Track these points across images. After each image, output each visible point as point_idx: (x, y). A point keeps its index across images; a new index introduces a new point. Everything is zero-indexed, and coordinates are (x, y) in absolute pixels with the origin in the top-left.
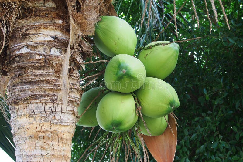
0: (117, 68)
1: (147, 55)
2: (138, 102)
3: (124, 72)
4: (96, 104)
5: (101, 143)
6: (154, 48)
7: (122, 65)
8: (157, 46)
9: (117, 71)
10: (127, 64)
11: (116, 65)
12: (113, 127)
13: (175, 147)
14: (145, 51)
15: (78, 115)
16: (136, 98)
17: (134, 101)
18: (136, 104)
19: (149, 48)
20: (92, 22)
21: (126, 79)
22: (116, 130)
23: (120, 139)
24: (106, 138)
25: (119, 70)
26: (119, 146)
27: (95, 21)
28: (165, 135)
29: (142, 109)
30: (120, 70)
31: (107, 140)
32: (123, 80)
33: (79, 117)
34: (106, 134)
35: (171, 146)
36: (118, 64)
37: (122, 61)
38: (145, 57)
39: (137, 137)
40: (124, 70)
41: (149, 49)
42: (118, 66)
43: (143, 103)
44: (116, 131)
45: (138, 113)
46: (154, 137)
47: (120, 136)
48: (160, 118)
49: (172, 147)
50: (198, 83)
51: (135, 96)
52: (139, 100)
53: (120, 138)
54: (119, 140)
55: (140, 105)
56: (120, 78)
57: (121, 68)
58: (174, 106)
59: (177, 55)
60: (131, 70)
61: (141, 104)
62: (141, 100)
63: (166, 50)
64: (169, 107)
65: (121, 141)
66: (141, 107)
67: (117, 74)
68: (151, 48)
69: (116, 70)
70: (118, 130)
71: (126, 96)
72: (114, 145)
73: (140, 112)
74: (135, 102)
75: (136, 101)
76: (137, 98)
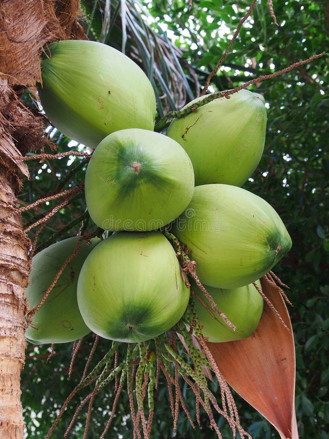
0: (116, 162)
1: (188, 129)
2: (183, 250)
3: (136, 168)
4: (73, 276)
5: (102, 380)
6: (203, 109)
7: (128, 152)
8: (209, 101)
9: (118, 170)
10: (141, 149)
11: (111, 155)
12: (129, 325)
13: (293, 358)
14: (181, 120)
15: (29, 309)
16: (176, 241)
17: (174, 252)
18: (180, 258)
19: (188, 111)
20: (30, 46)
21: (144, 188)
22: (138, 333)
23: (150, 360)
24: (112, 366)
25: (121, 166)
26: (149, 381)
27: (38, 42)
28: (259, 336)
29: (197, 267)
30: (125, 165)
31: (117, 369)
32: (136, 190)
33: (31, 313)
34: (113, 354)
35: (280, 361)
36: (118, 152)
37: (126, 141)
38: (183, 136)
39: (193, 348)
40: (136, 164)
41: (191, 115)
42: (118, 155)
43: (196, 252)
44: (137, 335)
45: (187, 281)
46: (232, 344)
47: (149, 353)
48: (244, 288)
49: (284, 363)
50: (302, 221)
51: (174, 237)
52: (186, 246)
53: (148, 357)
54: (148, 362)
55: (191, 258)
56: (128, 188)
57: (127, 161)
58: (279, 248)
59: (263, 120)
60: (154, 162)
61: (193, 256)
62: (190, 246)
63: (234, 108)
64: (268, 251)
65: (154, 366)
66: (193, 262)
67: (118, 177)
68: (195, 111)
69: (115, 168)
70: (142, 330)
71: (151, 240)
72: (137, 378)
73: (194, 274)
74: (176, 252)
75: (179, 249)
76: (179, 241)
